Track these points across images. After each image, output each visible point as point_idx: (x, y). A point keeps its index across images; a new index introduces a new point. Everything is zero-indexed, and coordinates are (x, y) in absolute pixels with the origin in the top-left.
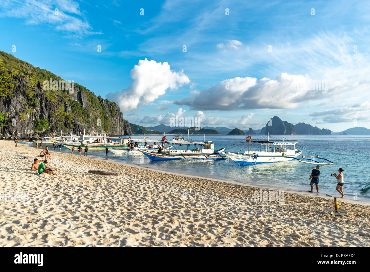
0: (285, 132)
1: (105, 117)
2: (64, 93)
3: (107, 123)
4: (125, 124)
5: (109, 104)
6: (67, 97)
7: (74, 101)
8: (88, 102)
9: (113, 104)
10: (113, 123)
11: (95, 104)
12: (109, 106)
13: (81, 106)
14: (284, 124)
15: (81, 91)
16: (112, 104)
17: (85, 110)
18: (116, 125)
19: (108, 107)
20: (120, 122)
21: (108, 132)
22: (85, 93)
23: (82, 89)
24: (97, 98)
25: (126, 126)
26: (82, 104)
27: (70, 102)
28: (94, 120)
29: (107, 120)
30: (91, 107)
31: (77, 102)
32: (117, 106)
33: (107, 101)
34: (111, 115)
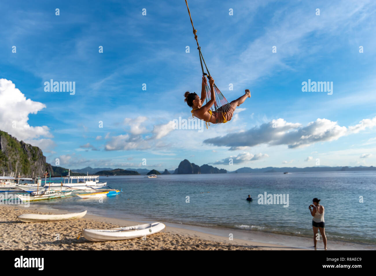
0: (193, 172)
1: (26, 161)
3: (27, 167)
4: (48, 167)
5: (32, 148)
8: (8, 146)
9: (36, 149)
10: (34, 166)
11: (15, 148)
12: (31, 150)
14: (192, 166)
15: (1, 136)
17: (3, 154)
18: (38, 168)
19: (31, 152)
20: (42, 165)
21: (27, 174)
22: (5, 138)
23: (1, 134)
24: (19, 143)
25: (48, 168)
26: (1, 148)
28: (12, 163)
29: (28, 164)
30: (10, 151)
32: (40, 150)
33: (30, 146)
34: (33, 159)
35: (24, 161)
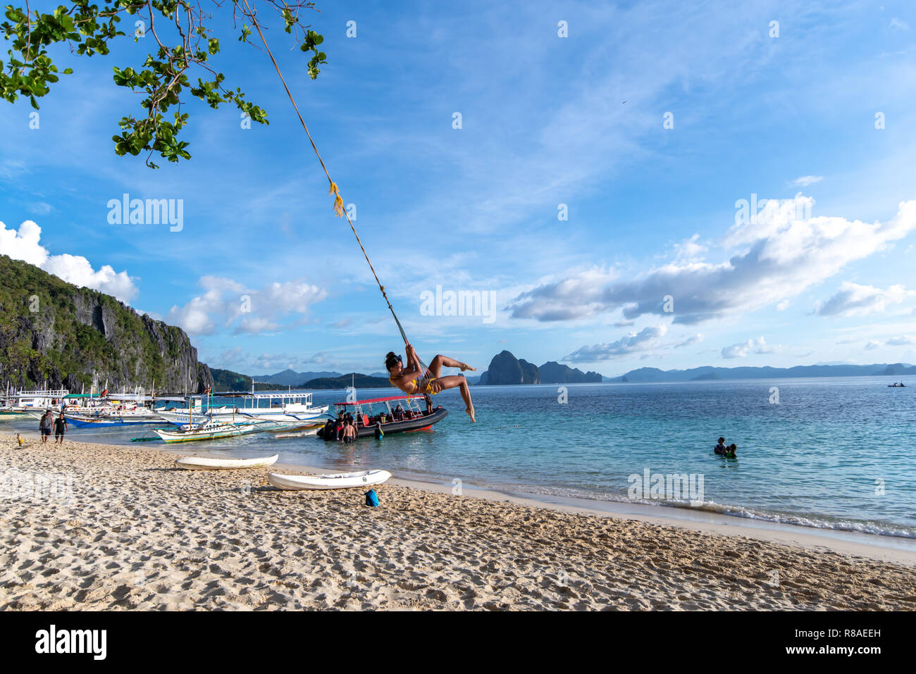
0: (522, 380)
1: (156, 359)
2: (63, 309)
3: (160, 370)
4: (202, 371)
5: (166, 330)
6: (69, 317)
7: (85, 325)
8: (117, 327)
9: (176, 332)
10: (173, 369)
11: (133, 331)
12: (166, 335)
13: (101, 336)
14: (520, 365)
15: (102, 304)
16: (173, 330)
17: (109, 344)
18: (181, 373)
19: (164, 338)
20: (190, 367)
21: (160, 387)
22: (110, 310)
23: (103, 302)
24: (140, 320)
25: (202, 374)
26: (103, 332)
27: (74, 327)
28: (128, 364)
29: (160, 365)
30: (123, 337)
31: (90, 328)
32: (184, 335)
33: (163, 325)
34: (170, 354)
35: (152, 358)
